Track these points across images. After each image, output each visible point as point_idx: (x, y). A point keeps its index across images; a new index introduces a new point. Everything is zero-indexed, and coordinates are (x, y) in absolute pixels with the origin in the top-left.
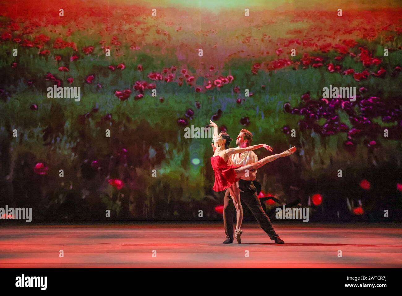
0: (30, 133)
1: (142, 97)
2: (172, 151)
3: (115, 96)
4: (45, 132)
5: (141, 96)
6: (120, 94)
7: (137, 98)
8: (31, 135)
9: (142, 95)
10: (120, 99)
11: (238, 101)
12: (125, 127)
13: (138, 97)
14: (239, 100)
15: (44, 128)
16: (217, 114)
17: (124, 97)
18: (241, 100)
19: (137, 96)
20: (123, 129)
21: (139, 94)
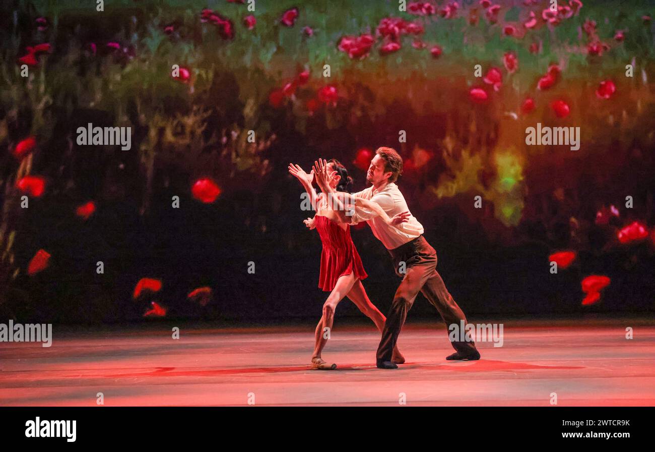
0: (177, 126)
1: (395, 50)
2: (460, 155)
3: (342, 49)
4: (206, 124)
5: (393, 47)
6: (352, 46)
7: (384, 53)
8: (179, 129)
9: (395, 45)
10: (351, 56)
11: (592, 48)
12: (363, 109)
13: (387, 49)
14: (595, 48)
15: (205, 115)
16: (549, 78)
17: (361, 50)
18: (598, 47)
19: (386, 47)
20: (359, 113)
21: (388, 44)
